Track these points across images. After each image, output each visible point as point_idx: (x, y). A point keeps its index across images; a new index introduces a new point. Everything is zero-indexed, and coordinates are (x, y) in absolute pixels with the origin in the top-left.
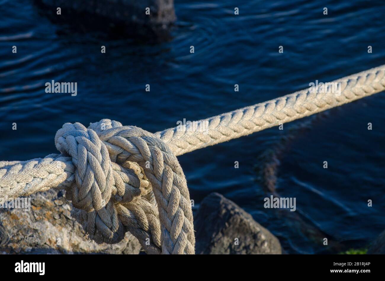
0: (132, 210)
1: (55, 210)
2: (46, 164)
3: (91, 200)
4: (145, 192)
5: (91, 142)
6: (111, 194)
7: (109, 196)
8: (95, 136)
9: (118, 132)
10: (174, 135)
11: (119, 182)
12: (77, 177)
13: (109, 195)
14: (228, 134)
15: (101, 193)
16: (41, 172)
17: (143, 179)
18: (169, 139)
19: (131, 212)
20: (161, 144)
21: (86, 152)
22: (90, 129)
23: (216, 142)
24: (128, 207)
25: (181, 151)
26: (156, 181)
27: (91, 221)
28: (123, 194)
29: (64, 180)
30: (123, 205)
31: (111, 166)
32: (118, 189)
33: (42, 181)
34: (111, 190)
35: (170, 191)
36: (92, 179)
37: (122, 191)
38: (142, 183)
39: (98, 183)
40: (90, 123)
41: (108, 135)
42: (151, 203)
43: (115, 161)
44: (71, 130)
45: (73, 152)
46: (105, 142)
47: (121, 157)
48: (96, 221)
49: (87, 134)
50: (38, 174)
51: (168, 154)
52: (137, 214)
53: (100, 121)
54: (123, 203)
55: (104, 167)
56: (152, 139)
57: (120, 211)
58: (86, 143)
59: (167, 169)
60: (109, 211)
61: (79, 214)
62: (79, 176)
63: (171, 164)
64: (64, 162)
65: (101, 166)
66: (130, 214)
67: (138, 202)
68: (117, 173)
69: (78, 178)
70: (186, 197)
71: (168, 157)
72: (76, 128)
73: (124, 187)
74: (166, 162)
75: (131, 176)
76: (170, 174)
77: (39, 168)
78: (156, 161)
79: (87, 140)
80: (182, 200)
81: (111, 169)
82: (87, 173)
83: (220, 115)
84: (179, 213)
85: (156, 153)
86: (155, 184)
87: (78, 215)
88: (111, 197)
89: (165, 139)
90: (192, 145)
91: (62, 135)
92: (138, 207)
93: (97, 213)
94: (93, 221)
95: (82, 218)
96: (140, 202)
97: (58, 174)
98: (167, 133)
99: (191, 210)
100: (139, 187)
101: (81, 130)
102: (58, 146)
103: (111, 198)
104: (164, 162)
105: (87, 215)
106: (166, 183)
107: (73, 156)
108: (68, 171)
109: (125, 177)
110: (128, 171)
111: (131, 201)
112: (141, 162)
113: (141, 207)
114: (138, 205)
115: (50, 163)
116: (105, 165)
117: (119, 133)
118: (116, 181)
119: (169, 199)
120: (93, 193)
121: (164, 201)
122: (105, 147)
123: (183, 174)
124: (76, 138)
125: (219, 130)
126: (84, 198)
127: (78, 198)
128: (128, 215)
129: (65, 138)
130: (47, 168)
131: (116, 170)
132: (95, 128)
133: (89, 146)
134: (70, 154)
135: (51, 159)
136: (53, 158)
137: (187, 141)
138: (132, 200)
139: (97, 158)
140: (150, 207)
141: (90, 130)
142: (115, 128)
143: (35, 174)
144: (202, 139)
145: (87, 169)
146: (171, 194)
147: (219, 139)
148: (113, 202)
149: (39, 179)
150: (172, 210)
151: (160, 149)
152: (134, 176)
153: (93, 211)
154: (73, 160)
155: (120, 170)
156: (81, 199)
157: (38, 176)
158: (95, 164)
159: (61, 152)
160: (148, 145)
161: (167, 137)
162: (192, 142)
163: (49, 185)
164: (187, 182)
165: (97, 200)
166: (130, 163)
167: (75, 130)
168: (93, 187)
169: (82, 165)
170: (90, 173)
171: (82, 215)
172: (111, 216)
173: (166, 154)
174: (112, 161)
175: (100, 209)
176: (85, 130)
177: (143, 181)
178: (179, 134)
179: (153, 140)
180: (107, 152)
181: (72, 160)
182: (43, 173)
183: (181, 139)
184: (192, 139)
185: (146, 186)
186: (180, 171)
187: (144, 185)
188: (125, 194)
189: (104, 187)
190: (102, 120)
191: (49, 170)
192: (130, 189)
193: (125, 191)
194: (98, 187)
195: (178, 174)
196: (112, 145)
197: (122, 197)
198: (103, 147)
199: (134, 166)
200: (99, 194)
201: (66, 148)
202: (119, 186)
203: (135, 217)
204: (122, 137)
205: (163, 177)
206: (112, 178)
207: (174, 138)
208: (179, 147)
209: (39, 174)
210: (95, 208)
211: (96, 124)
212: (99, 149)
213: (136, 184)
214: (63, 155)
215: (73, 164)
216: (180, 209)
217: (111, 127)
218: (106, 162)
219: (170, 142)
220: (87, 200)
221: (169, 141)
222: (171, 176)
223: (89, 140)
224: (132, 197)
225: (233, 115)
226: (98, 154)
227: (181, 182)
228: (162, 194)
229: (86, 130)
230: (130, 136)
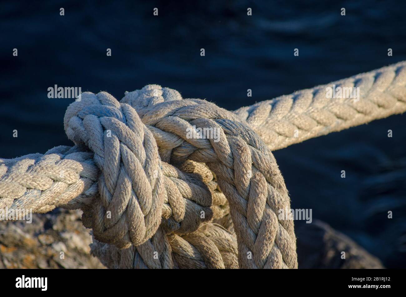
0: (198, 245)
1: (40, 253)
2: (49, 165)
3: (127, 228)
4: (220, 213)
5: (127, 127)
6: (160, 219)
7: (158, 222)
8: (134, 116)
9: (174, 109)
10: (272, 114)
11: (176, 198)
12: (102, 188)
13: (157, 219)
14: (368, 111)
15: (144, 216)
16: (40, 178)
17: (217, 190)
18: (262, 121)
19: (196, 248)
20: (248, 134)
21: (119, 145)
22: (126, 103)
23: (346, 125)
24: (191, 241)
25: (283, 140)
26: (237, 197)
27: (125, 263)
28: (182, 217)
29: (80, 192)
30: (182, 237)
31: (162, 169)
32: (172, 210)
33: (41, 195)
34: (161, 211)
35: (260, 217)
36: (128, 192)
37: (180, 213)
38: (214, 197)
39: (138, 198)
40: (125, 92)
41: (157, 115)
42: (230, 233)
43: (168, 159)
44: (93, 106)
45: (95, 144)
46: (150, 127)
47: (180, 154)
48: (134, 264)
49: (120, 113)
50: (34, 183)
51: (260, 152)
52: (207, 252)
53: (143, 88)
54: (181, 232)
55: (150, 171)
56: (233, 123)
57: (177, 246)
58: (118, 128)
59: (258, 178)
60: (157, 247)
61: (106, 251)
62: (106, 187)
63: (264, 169)
64: (80, 161)
65: (143, 170)
66: (193, 251)
67: (207, 232)
68: (172, 182)
69: (103, 190)
70: (287, 229)
71: (260, 158)
72: (100, 101)
73: (184, 206)
74: (256, 166)
75: (195, 186)
76: (262, 186)
77: (36, 171)
78: (238, 164)
79: (121, 123)
80: (281, 235)
81: (162, 174)
82: (120, 181)
83: (353, 76)
84: (274, 257)
85: (239, 149)
86: (235, 203)
87: (104, 252)
88: (160, 223)
89: (255, 120)
90: (304, 132)
91: (77, 112)
92: (207, 240)
93: (136, 250)
94: (130, 263)
95: (111, 258)
96: (212, 231)
97: (69, 183)
98: (259, 109)
99: (295, 252)
100: (209, 206)
101: (109, 104)
102: (69, 132)
103: (160, 225)
104: (253, 164)
105: (118, 253)
106: (255, 202)
107: (95, 151)
108: (86, 178)
109: (185, 187)
110: (191, 177)
111: (195, 230)
112: (212, 162)
113: (212, 240)
114: (208, 236)
115: (56, 163)
116: (151, 168)
117: (177, 111)
118: (169, 195)
119: (258, 231)
120: (129, 216)
121: (250, 234)
122: (151, 135)
123: (284, 188)
124: (102, 118)
125: (351, 104)
126: (114, 225)
127: (104, 224)
128: (190, 254)
129: (82, 119)
130: (51, 172)
131: (169, 176)
132: (134, 101)
133: (124, 133)
134: (90, 147)
135: (57, 157)
136: (61, 155)
137: (294, 124)
138: (197, 228)
139: (137, 155)
140: (228, 241)
141: (125, 106)
142: (168, 103)
143: (29, 182)
144: (321, 119)
145: (119, 174)
146: (261, 222)
147: (351, 119)
148: (164, 231)
149: (36, 192)
150: (261, 250)
151: (246, 143)
152: (201, 186)
153: (129, 247)
154: (96, 158)
155: (177, 176)
156: (108, 226)
157: (35, 187)
158: (133, 166)
159: (74, 142)
160: (226, 133)
161: (259, 117)
162: (303, 126)
163: (54, 201)
164: (291, 202)
165: (137, 228)
166: (195, 163)
167: (99, 105)
168: (129, 205)
169: (111, 167)
170: (124, 181)
171: (110, 253)
172: (161, 255)
173: (258, 152)
174: (162, 160)
175: (142, 243)
176: (116, 105)
177: (217, 194)
178: (280, 112)
179: (235, 125)
180: (155, 144)
181: (94, 157)
182: (43, 182)
183: (283, 121)
184: (303, 121)
185: (221, 204)
186: (280, 182)
187: (218, 202)
188: (185, 218)
189: (149, 206)
190: (146, 87)
191: (53, 175)
192: (194, 209)
193: (186, 213)
194: (138, 206)
195: (276, 188)
196: (163, 133)
197: (180, 223)
198: (148, 136)
199: (201, 169)
200: (139, 218)
201: (84, 136)
202: (174, 203)
203: (202, 257)
204: (181, 118)
205: (249, 190)
206: (162, 190)
207: (272, 119)
208: (280, 134)
209: (36, 182)
210: (132, 243)
211: (135, 93)
212: (140, 140)
213: (205, 201)
214: (78, 148)
215: (96, 165)
216: (275, 249)
217: (161, 100)
218: (152, 162)
219: (264, 126)
220: (119, 228)
221: (262, 124)
222: (264, 191)
223: (124, 124)
224: (197, 223)
225: (376, 78)
226: (139, 147)
227: (281, 203)
228: (247, 221)
229: (118, 105)
230: (195, 118)
